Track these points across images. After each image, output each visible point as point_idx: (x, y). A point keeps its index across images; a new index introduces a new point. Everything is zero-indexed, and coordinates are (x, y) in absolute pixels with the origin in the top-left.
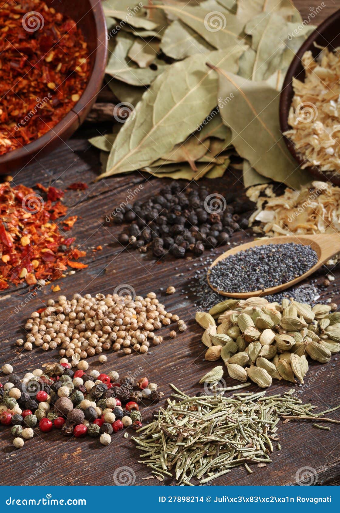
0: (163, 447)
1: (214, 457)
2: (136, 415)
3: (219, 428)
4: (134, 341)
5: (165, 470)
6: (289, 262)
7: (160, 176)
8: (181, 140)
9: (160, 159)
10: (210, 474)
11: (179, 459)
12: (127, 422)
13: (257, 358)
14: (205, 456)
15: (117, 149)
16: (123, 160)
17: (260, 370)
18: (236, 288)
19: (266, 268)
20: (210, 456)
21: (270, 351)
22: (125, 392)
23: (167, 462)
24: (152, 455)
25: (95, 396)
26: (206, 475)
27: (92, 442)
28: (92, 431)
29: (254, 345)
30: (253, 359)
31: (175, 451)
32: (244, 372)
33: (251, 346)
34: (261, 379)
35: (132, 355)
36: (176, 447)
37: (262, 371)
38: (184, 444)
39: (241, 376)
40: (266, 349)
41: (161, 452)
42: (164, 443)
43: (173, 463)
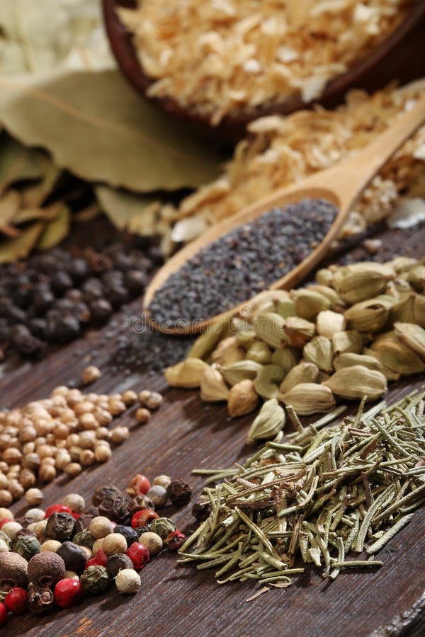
0: (253, 533)
1: (366, 504)
2: (162, 523)
3: (347, 453)
4: (75, 450)
5: (283, 568)
6: (288, 229)
10: (377, 535)
11: (300, 536)
12: (151, 541)
13: (332, 361)
14: (349, 511)
17: (353, 371)
18: (215, 308)
19: (252, 255)
20: (357, 507)
21: (350, 338)
22: (117, 502)
23: (277, 555)
24: (239, 561)
25: (61, 532)
26: (369, 540)
28: (91, 579)
29: (314, 345)
30: (326, 365)
31: (283, 528)
32: (323, 389)
33: (309, 349)
34: (363, 383)
35: (84, 473)
36: (280, 521)
37: (357, 370)
38: (293, 508)
39: (321, 399)
40: (341, 339)
41: (254, 547)
42: (253, 526)
43: (292, 550)
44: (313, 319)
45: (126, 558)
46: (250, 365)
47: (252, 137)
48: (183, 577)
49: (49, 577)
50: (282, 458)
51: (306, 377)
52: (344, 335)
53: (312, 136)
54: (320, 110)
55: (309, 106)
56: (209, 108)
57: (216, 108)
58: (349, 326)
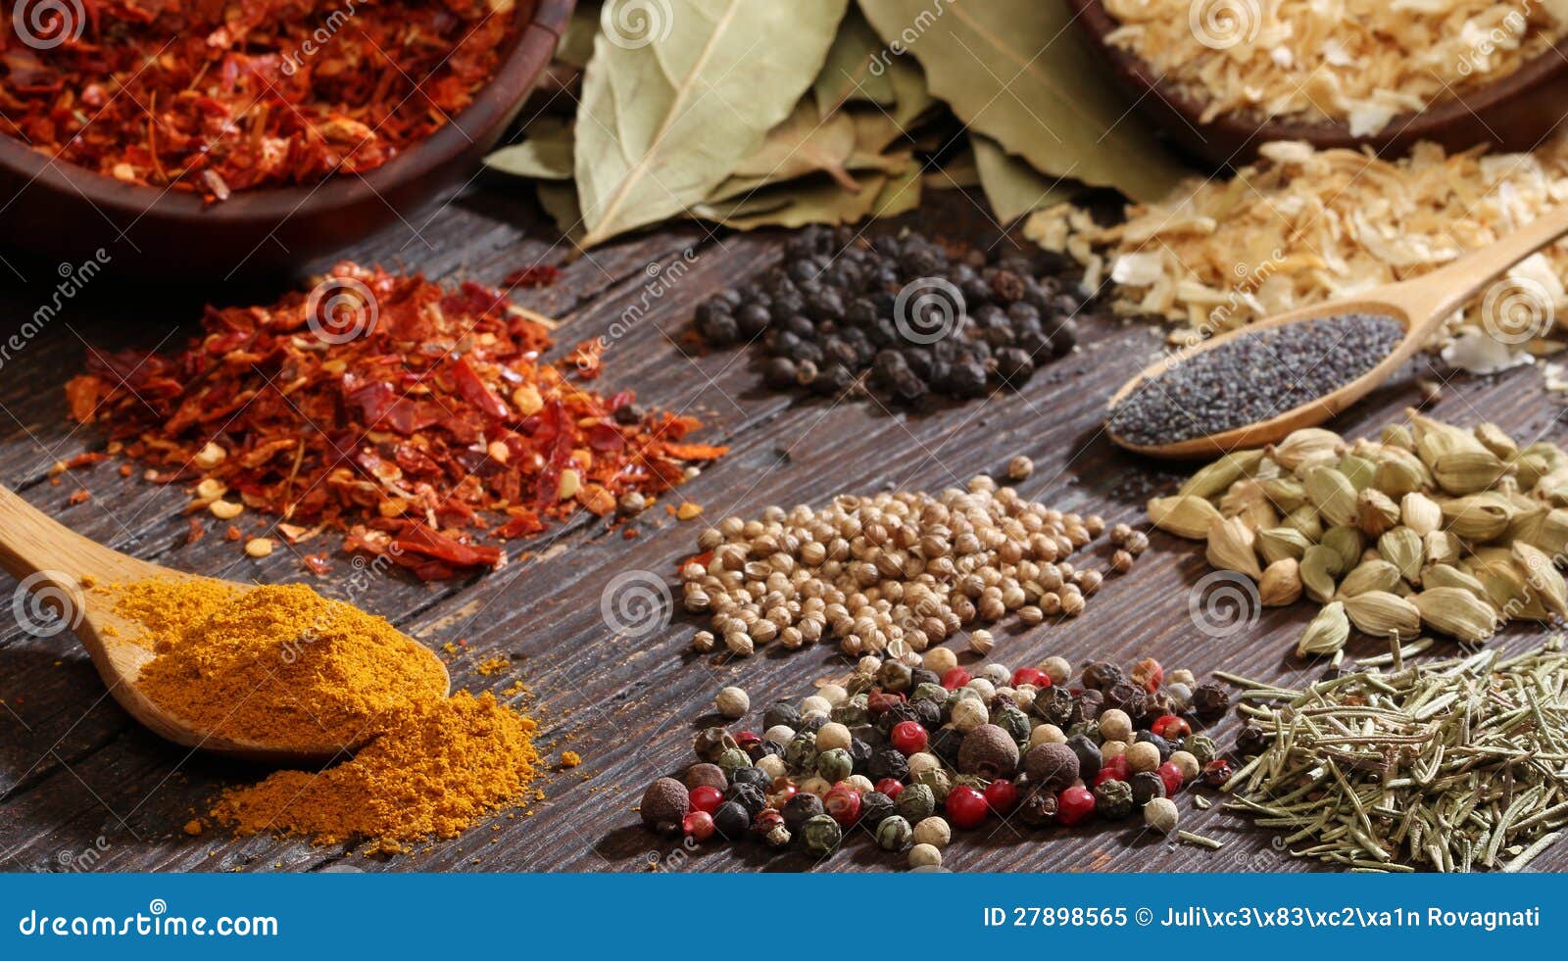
0: (1345, 795)
1: (1502, 804)
2: (1202, 743)
4: (1033, 587)
5: (1385, 859)
7: (745, 225)
8: (778, 115)
9: (732, 177)
10: (1512, 850)
11: (1411, 823)
12: (1189, 765)
13: (1422, 570)
14: (1480, 806)
15: (592, 166)
16: (625, 194)
17: (1454, 595)
20: (1491, 804)
21: (1449, 544)
23: (1377, 839)
24: (1321, 832)
25: (1058, 715)
26: (1503, 854)
27: (1122, 833)
28: (1112, 797)
29: (1398, 538)
30: (1412, 573)
31: (1389, 805)
32: (1408, 606)
33: (1389, 541)
34: (1467, 616)
35: (1045, 625)
36: (1385, 793)
37: (1460, 595)
38: (1406, 781)
39: (1405, 620)
40: (1439, 542)
41: (1342, 818)
42: (1349, 790)
43: (1399, 838)
44: (1397, 497)
45: (1159, 780)
46: (1294, 535)
47: (1267, 164)
48: (1232, 829)
49: (1056, 779)
50: (1374, 698)
51: (1383, 583)
52: (1442, 536)
53: (1354, 192)
54: (1372, 157)
55: (1356, 145)
56: (1197, 93)
57: (1210, 99)
58: (1446, 522)
